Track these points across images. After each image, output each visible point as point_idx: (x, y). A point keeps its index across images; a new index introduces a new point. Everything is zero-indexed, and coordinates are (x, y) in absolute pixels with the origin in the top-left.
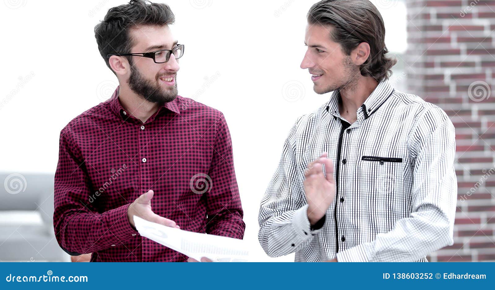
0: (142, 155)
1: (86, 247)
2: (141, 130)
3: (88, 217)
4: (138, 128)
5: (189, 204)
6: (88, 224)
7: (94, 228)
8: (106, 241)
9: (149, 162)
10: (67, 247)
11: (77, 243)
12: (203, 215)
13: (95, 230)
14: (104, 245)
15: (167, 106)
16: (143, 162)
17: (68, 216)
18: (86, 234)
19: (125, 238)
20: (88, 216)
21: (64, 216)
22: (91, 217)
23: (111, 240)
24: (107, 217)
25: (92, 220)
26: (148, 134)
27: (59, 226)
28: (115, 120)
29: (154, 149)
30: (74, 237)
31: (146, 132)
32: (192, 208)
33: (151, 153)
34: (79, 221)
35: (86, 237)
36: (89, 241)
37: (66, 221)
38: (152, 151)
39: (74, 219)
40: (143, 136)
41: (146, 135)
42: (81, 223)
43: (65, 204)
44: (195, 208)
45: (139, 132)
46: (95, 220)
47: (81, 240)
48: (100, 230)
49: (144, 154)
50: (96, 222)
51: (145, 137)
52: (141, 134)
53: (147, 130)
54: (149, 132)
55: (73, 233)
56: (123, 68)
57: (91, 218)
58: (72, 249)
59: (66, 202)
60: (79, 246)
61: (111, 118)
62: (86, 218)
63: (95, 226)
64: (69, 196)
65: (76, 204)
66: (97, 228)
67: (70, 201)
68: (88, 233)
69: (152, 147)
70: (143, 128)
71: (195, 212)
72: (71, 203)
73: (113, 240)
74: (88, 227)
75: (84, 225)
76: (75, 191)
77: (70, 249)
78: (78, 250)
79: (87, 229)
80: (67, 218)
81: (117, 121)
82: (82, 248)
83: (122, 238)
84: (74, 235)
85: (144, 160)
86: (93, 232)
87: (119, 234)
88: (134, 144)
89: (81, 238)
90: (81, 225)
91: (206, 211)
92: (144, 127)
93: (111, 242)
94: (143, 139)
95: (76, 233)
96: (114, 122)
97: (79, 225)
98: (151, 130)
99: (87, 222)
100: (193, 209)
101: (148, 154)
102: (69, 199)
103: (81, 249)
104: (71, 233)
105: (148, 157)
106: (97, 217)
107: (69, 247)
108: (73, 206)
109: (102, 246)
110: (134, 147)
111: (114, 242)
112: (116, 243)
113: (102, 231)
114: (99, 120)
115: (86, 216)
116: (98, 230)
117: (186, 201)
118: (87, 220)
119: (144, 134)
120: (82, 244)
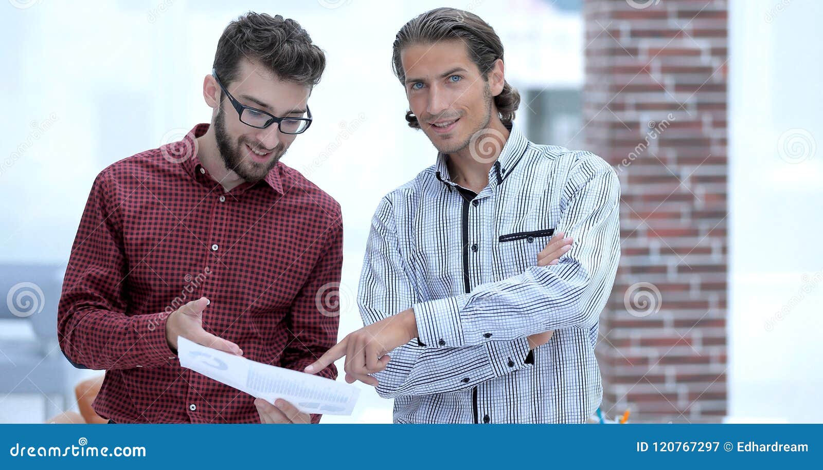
0: (213, 240)
1: (99, 362)
2: (219, 202)
3: (109, 319)
4: (216, 198)
5: (264, 325)
6: (107, 329)
7: (113, 338)
8: (129, 358)
9: (222, 252)
10: (72, 355)
11: (87, 354)
12: (284, 344)
13: (115, 341)
14: (126, 363)
16: (212, 250)
17: (80, 310)
18: (102, 345)
19: (157, 360)
20: (109, 317)
21: (74, 309)
22: (113, 319)
23: (136, 359)
24: (136, 325)
25: (114, 324)
26: (228, 209)
27: (65, 322)
28: (183, 177)
29: (233, 234)
30: (84, 345)
31: (226, 207)
32: (267, 332)
33: (227, 239)
34: (95, 323)
35: (101, 347)
36: (104, 355)
37: (75, 318)
38: (229, 236)
39: (88, 317)
40: (220, 211)
41: (226, 212)
42: (96, 327)
43: (79, 292)
44: (272, 331)
45: (216, 204)
46: (118, 326)
47: (93, 351)
48: (123, 343)
49: (216, 237)
50: (118, 330)
51: (223, 214)
52: (218, 208)
53: (228, 204)
54: (231, 207)
55: (83, 337)
57: (113, 322)
58: (79, 359)
59: (81, 289)
60: (89, 358)
61: (177, 172)
62: (105, 320)
63: (117, 336)
64: (88, 280)
65: (96, 295)
66: (119, 339)
67: (88, 288)
68: (104, 343)
69: (230, 231)
70: (222, 199)
71: (272, 339)
72: (89, 291)
73: (140, 360)
74: (106, 335)
75: (101, 330)
76: (93, 271)
77: (76, 360)
78: (87, 362)
79: (104, 337)
80: (78, 314)
81: (187, 180)
82: (93, 362)
83: (153, 359)
84: (84, 341)
85: (215, 248)
86: (112, 344)
87: (150, 353)
88: (205, 220)
89: (94, 349)
90: (96, 329)
91: (287, 339)
92: (224, 198)
93: (137, 362)
94: (219, 216)
95: (88, 339)
96: (182, 180)
97: (92, 328)
98: (233, 205)
99: (106, 326)
100: (269, 334)
101: (222, 239)
102: (86, 285)
103: (91, 362)
104: (79, 336)
105: (221, 244)
106: (119, 320)
107: (75, 356)
108: (92, 297)
109: (122, 364)
110: (204, 225)
111: (140, 362)
112: (143, 364)
113: (125, 345)
114: (159, 171)
115: (105, 316)
116: (120, 342)
117: (260, 320)
118: (106, 323)
119: (223, 208)
120: (94, 356)
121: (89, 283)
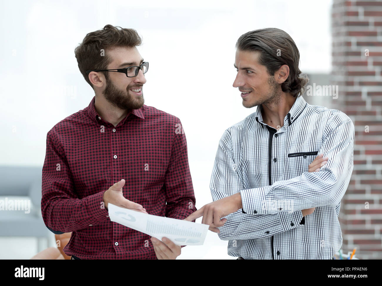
0: (114, 153)
1: (68, 227)
2: (113, 132)
3: (70, 202)
4: (111, 130)
5: (152, 193)
6: (71, 207)
7: (75, 211)
8: (85, 221)
9: (120, 159)
10: (52, 226)
11: (61, 224)
12: (163, 202)
13: (76, 213)
14: (83, 224)
15: (134, 113)
16: (114, 159)
17: (54, 201)
18: (69, 216)
19: (101, 219)
20: (70, 201)
21: (50, 201)
22: (73, 202)
23: (89, 221)
24: (86, 201)
25: (74, 204)
26: (118, 135)
27: (46, 209)
28: (92, 124)
29: (123, 148)
30: (59, 219)
32: (154, 196)
33: (121, 151)
34: (63, 205)
35: (68, 218)
36: (71, 222)
37: (52, 206)
38: (122, 149)
39: (58, 204)
40: (114, 137)
41: (117, 137)
42: (64, 207)
43: (51, 192)
44: (156, 196)
45: (111, 134)
46: (76, 204)
47: (64, 221)
48: (81, 212)
50: (77, 206)
53: (118, 133)
55: (58, 215)
56: (100, 81)
57: (73, 203)
58: (57, 228)
59: (52, 190)
60: (62, 226)
61: (88, 123)
63: (76, 209)
64: (55, 185)
65: (60, 192)
66: (78, 211)
67: (55, 189)
68: (70, 215)
69: (122, 146)
71: (157, 200)
72: (56, 191)
73: (91, 221)
74: (70, 210)
75: (67, 209)
76: (60, 181)
77: (55, 229)
78: (61, 229)
79: (69, 212)
80: (53, 203)
81: (94, 125)
82: (65, 228)
83: (98, 219)
84: (58, 217)
85: (115, 157)
86: (75, 214)
87: (96, 216)
88: (107, 144)
89: (64, 219)
90: (65, 209)
91: (165, 199)
93: (89, 222)
94: (114, 140)
95: (60, 215)
96: (91, 126)
97: (62, 208)
98: (121, 132)
99: (70, 206)
101: (118, 151)
102: (54, 188)
103: (63, 228)
104: (56, 215)
105: (118, 154)
106: (78, 201)
107: (54, 227)
108: (58, 194)
109: (81, 226)
110: (107, 146)
111: (91, 222)
112: (93, 223)
113: (82, 213)
114: (79, 124)
115: (68, 201)
116: (79, 212)
117: (149, 190)
118: (69, 204)
119: (116, 135)
120: (65, 224)
121: (55, 187)
